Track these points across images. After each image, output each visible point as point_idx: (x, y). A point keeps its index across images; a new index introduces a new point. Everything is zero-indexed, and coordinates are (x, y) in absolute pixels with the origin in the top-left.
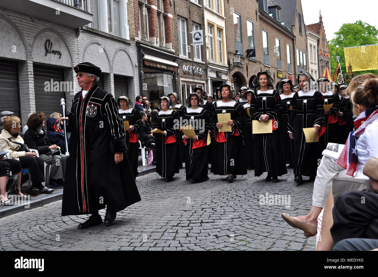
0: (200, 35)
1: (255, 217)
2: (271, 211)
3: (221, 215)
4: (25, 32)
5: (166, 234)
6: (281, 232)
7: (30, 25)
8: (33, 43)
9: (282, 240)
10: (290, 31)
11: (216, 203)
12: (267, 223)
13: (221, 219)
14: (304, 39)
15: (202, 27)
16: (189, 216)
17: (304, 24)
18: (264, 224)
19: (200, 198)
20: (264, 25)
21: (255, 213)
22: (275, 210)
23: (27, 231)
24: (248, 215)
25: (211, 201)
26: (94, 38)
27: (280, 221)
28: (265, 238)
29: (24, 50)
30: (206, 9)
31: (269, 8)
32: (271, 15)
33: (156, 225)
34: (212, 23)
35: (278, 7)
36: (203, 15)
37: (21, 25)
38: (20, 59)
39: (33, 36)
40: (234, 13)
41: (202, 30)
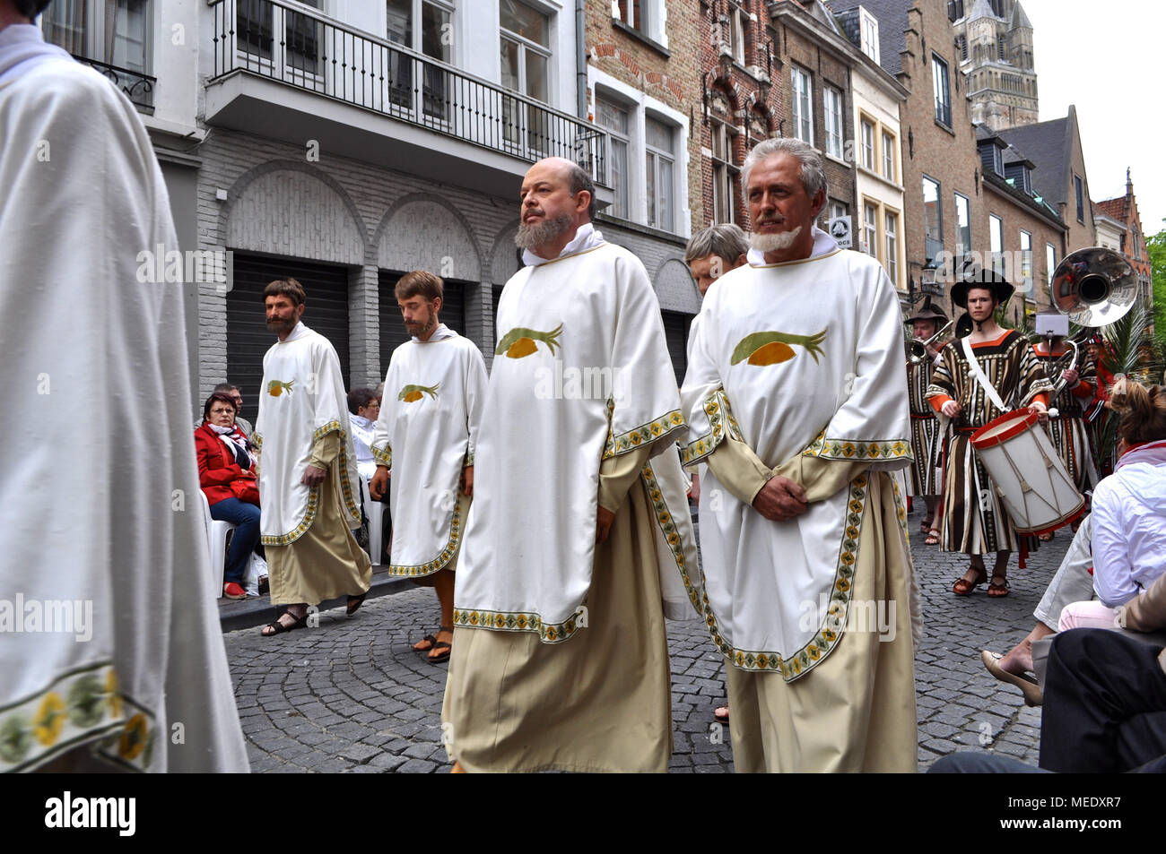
0: (846, 226)
4: (479, 227)
5: (699, 663)
6: (961, 685)
7: (489, 213)
8: (494, 248)
9: (958, 704)
10: (1057, 215)
12: (935, 659)
14: (1089, 234)
15: (852, 210)
17: (1090, 201)
18: (926, 660)
20: (994, 204)
22: (962, 627)
26: (617, 236)
28: (920, 695)
29: (475, 263)
30: (861, 171)
31: (1007, 166)
32: (1010, 181)
33: (686, 641)
34: (873, 201)
35: (1028, 165)
36: (854, 183)
37: (473, 214)
38: (467, 279)
39: (493, 235)
40: (925, 180)
41: (850, 217)
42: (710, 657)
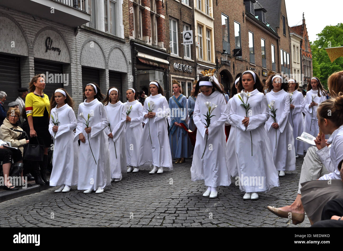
0: (190, 35)
1: (238, 206)
3: (206, 203)
4: (27, 30)
5: (153, 220)
7: (32, 23)
8: (35, 40)
10: (275, 32)
11: (201, 192)
12: (249, 212)
13: (205, 207)
14: (288, 40)
16: (176, 204)
17: (288, 26)
18: (246, 213)
19: (187, 187)
20: (250, 27)
21: (238, 202)
23: (24, 215)
24: (231, 204)
25: (197, 191)
26: (91, 36)
27: (261, 210)
29: (26, 47)
30: (196, 10)
31: (255, 10)
32: (257, 17)
33: (145, 212)
34: (201, 24)
36: (193, 16)
37: (24, 24)
38: (22, 55)
39: (34, 34)
40: (222, 15)
41: (192, 31)
42: (158, 217)
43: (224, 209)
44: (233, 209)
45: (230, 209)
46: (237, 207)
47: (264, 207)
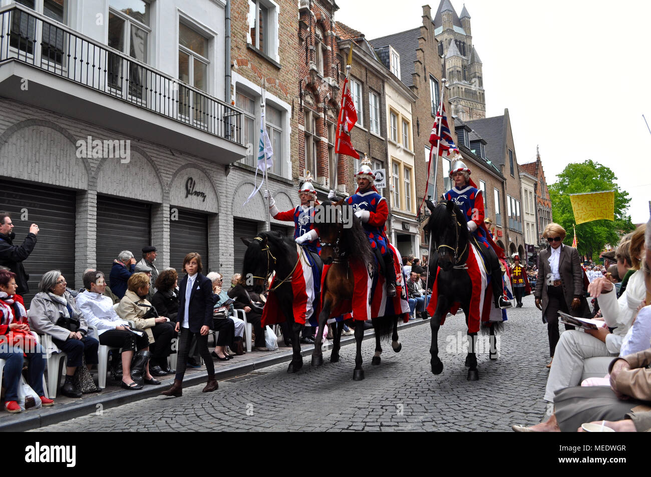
0: (382, 175)
1: (454, 421)
2: (476, 413)
3: (407, 415)
4: (163, 168)
7: (168, 159)
8: (172, 181)
10: (499, 172)
11: (400, 399)
13: (407, 422)
14: (517, 183)
15: (385, 166)
16: (364, 416)
17: (517, 164)
19: (379, 391)
21: (455, 415)
22: (481, 411)
23: (149, 426)
24: (445, 417)
25: (394, 397)
26: (248, 177)
27: (489, 428)
29: (159, 190)
30: (390, 142)
31: (471, 142)
32: (473, 151)
33: (320, 427)
34: (397, 160)
35: (484, 143)
36: (386, 150)
37: (159, 160)
38: (154, 201)
39: (171, 173)
40: (426, 148)
41: (385, 169)
43: (434, 426)
44: (448, 425)
45: (443, 425)
46: (453, 423)
47: (493, 423)
